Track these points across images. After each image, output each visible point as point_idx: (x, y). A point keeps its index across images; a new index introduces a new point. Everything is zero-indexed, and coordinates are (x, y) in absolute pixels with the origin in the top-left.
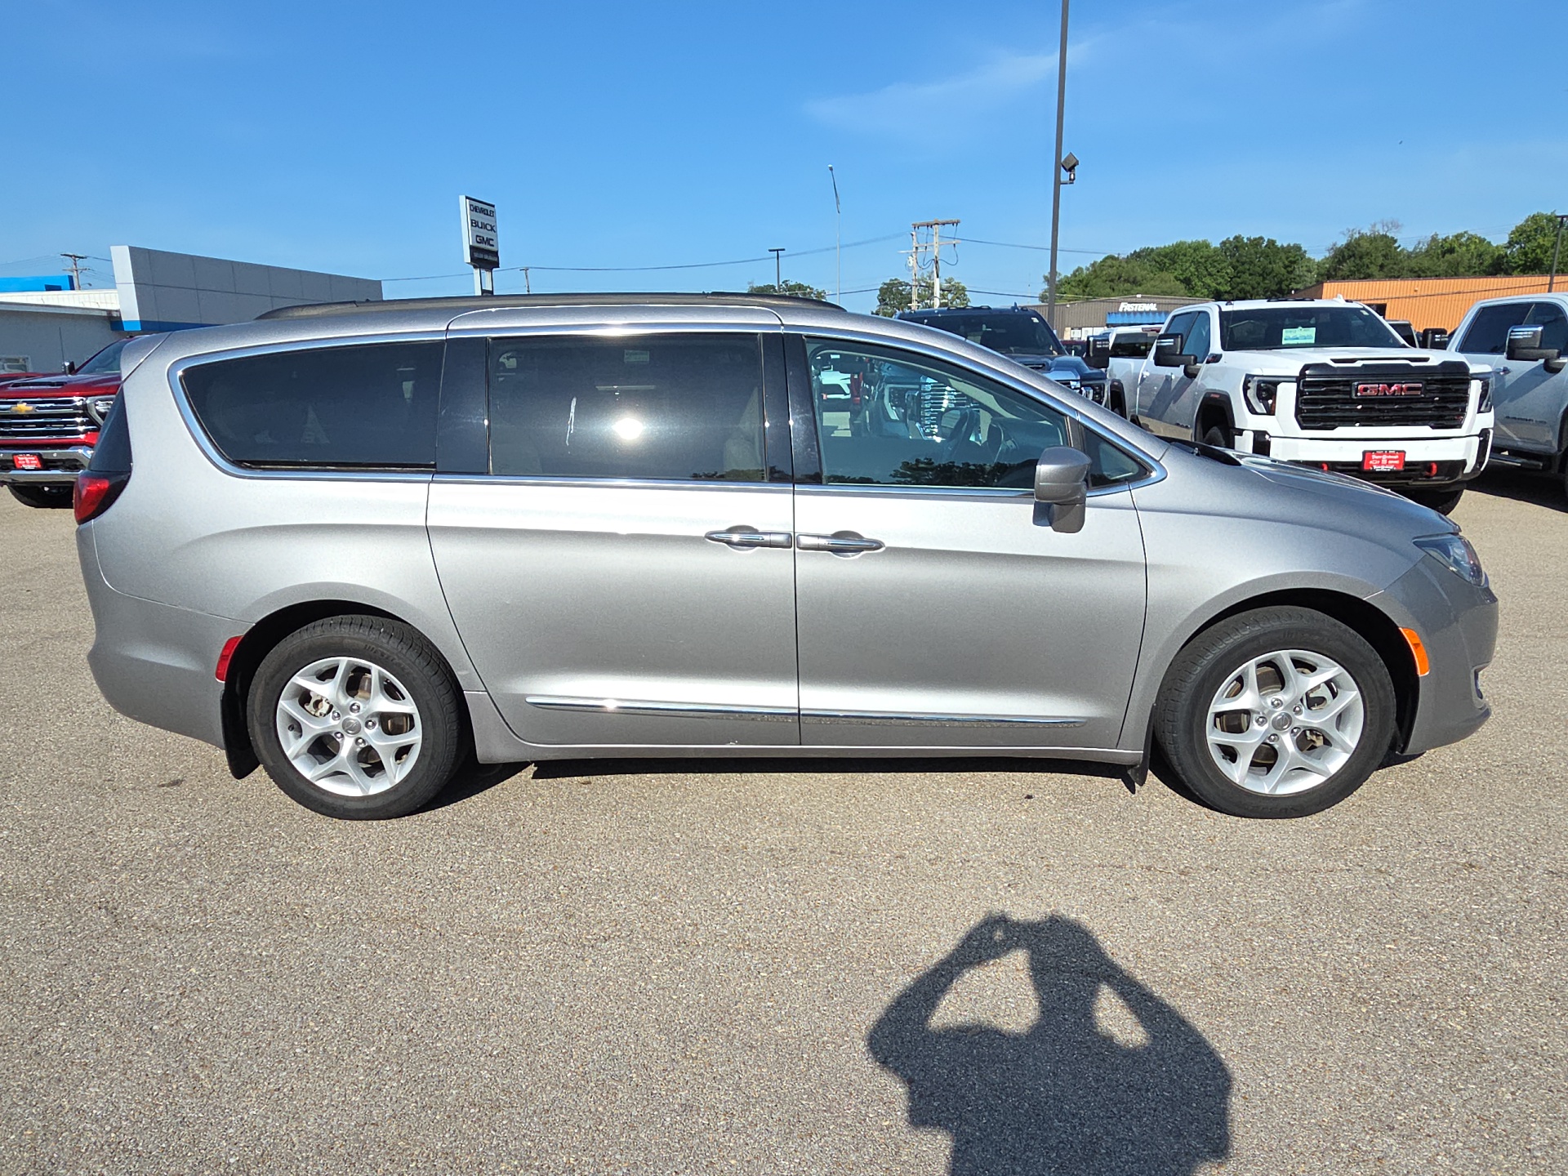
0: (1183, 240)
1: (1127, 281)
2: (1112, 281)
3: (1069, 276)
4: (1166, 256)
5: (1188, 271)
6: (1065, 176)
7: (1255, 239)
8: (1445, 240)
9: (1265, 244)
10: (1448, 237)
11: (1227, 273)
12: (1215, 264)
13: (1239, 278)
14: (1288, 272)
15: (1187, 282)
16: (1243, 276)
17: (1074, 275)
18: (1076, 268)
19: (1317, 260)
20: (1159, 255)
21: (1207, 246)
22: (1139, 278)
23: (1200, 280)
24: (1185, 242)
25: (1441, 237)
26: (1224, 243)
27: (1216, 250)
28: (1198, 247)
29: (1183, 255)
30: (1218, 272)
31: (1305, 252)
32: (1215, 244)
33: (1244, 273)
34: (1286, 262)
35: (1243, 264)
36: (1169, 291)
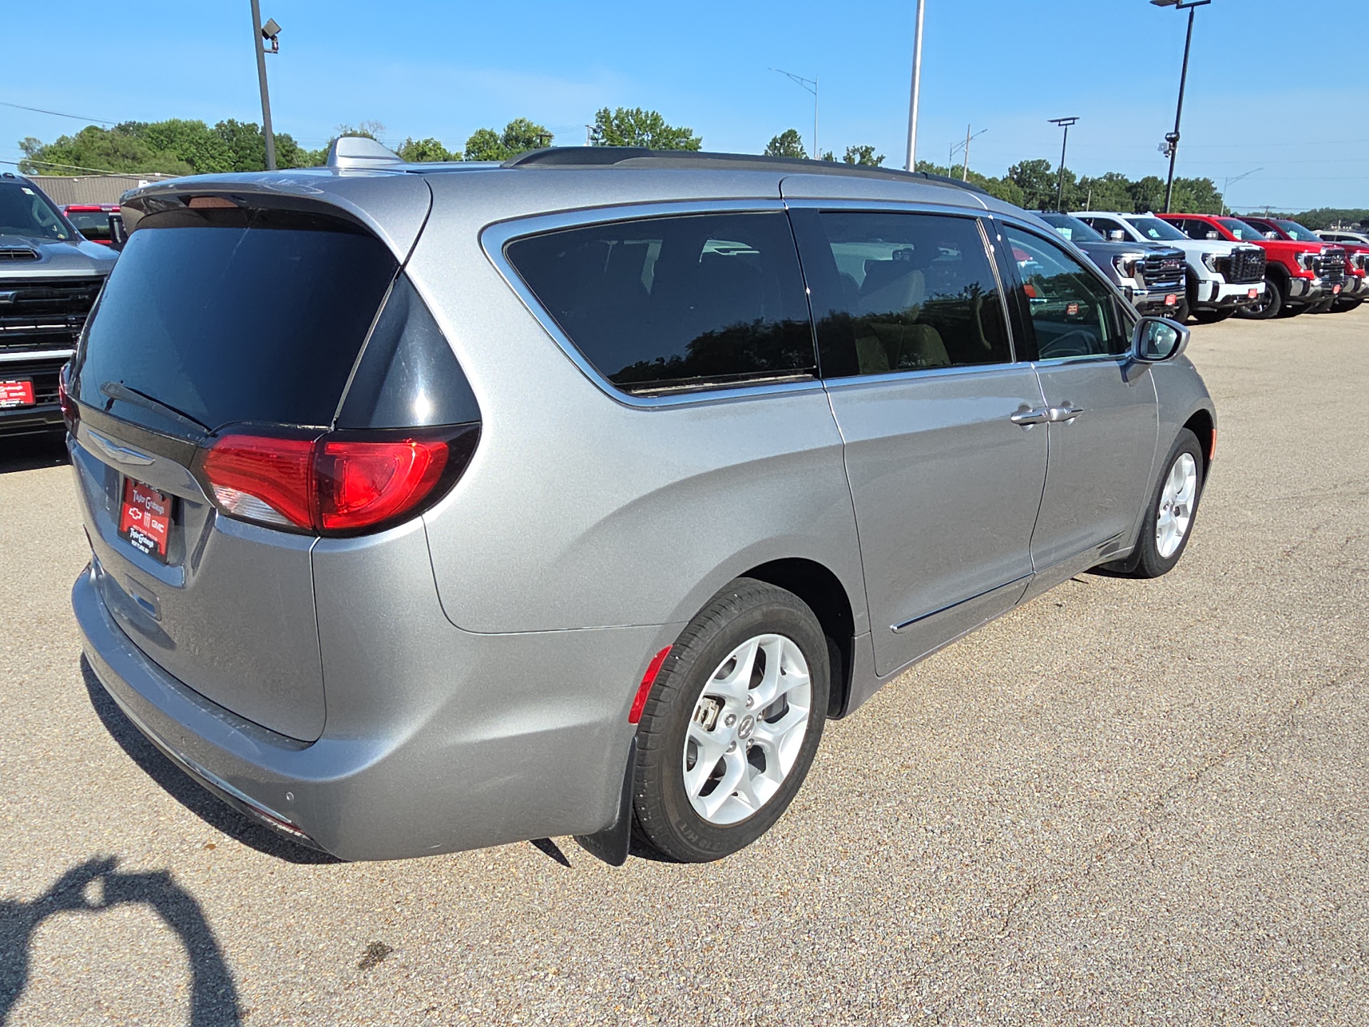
0: (177, 117)
1: (124, 156)
2: (108, 155)
3: (53, 144)
4: (161, 132)
5: (189, 151)
6: (267, 44)
7: (249, 125)
8: (418, 143)
9: (260, 131)
10: (419, 142)
11: (229, 157)
12: (215, 146)
13: (243, 162)
14: (287, 161)
15: (190, 161)
16: (245, 161)
17: (59, 143)
18: (60, 136)
19: (308, 152)
20: (153, 131)
21: (204, 127)
22: (139, 155)
23: (203, 161)
24: (180, 121)
25: (414, 141)
26: (219, 126)
27: (212, 132)
28: (196, 128)
29: (179, 133)
30: (220, 155)
31: (296, 142)
32: (211, 126)
33: (246, 158)
34: (284, 151)
35: (242, 148)
36: (177, 171)
